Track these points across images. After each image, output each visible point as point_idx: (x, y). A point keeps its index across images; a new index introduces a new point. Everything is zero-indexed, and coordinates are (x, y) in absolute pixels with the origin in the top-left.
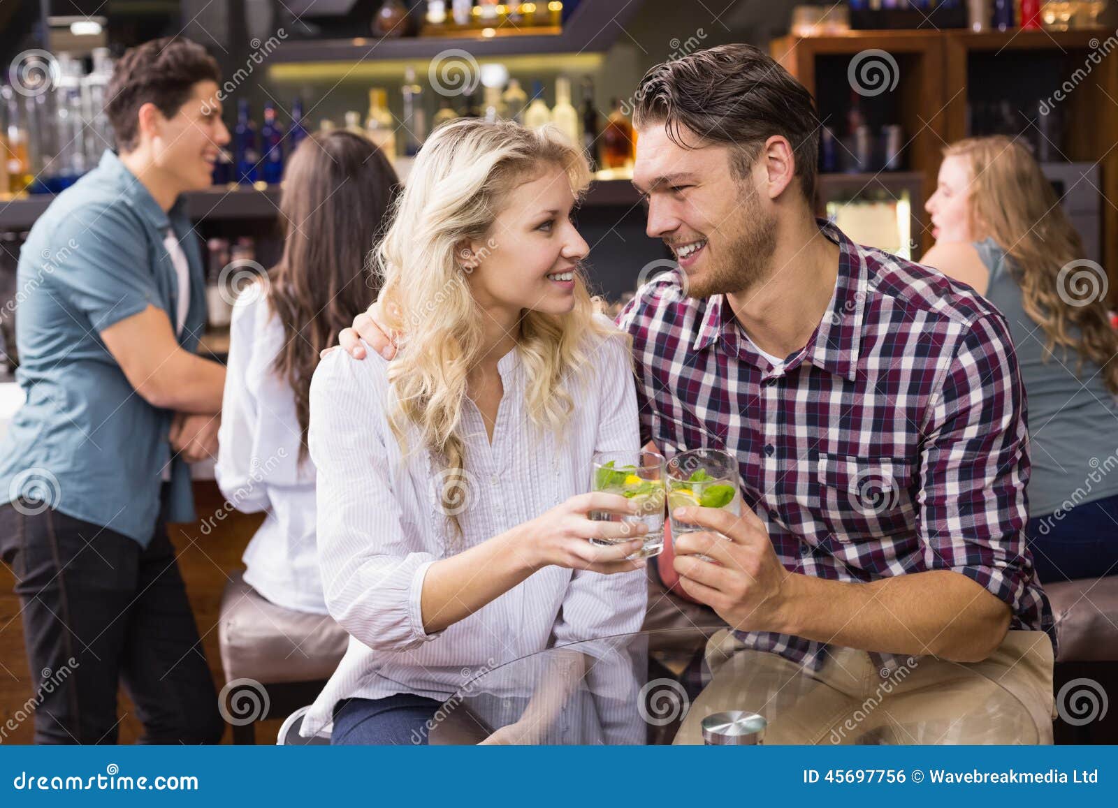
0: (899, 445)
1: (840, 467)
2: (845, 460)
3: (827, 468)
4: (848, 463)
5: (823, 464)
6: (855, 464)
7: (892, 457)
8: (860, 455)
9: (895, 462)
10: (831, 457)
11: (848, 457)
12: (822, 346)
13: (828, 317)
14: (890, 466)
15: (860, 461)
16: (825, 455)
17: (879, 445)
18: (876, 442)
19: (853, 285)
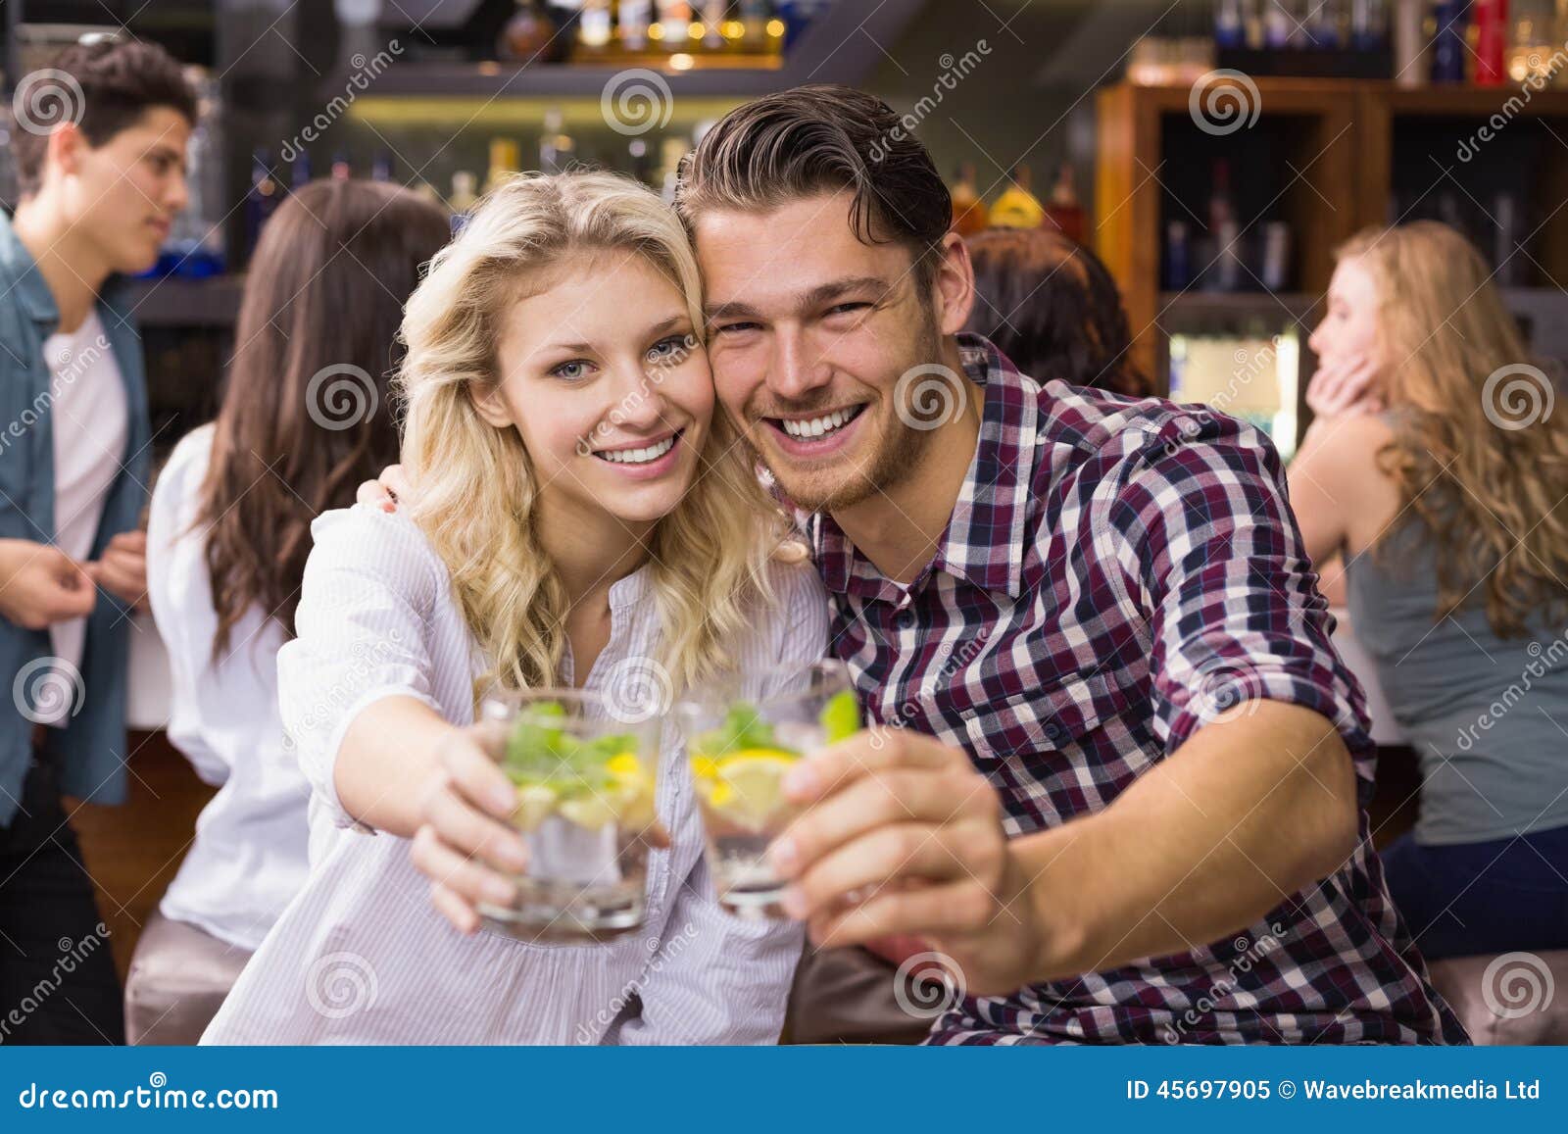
0: (1080, 647)
1: (1004, 721)
2: (1007, 706)
3: (984, 730)
4: (1014, 708)
5: (974, 727)
6: (1027, 705)
7: (1077, 670)
8: (1026, 688)
9: (1085, 674)
10: (982, 711)
11: (1009, 699)
12: (960, 542)
13: (967, 493)
14: (1082, 684)
15: (1031, 697)
16: (970, 711)
17: (1049, 659)
18: (1042, 656)
19: (1009, 436)
